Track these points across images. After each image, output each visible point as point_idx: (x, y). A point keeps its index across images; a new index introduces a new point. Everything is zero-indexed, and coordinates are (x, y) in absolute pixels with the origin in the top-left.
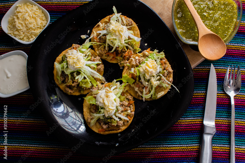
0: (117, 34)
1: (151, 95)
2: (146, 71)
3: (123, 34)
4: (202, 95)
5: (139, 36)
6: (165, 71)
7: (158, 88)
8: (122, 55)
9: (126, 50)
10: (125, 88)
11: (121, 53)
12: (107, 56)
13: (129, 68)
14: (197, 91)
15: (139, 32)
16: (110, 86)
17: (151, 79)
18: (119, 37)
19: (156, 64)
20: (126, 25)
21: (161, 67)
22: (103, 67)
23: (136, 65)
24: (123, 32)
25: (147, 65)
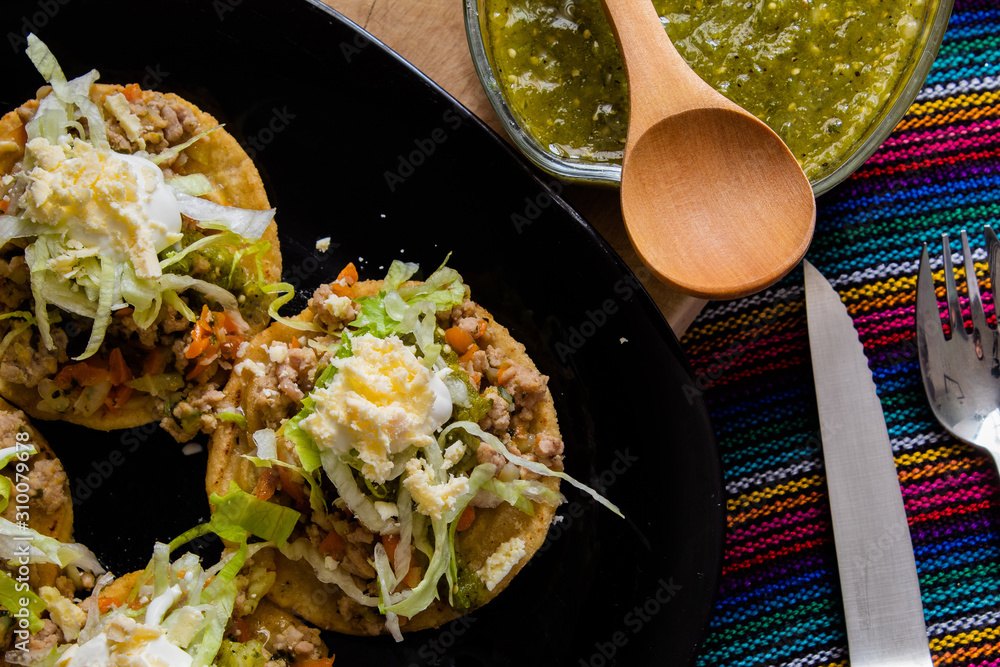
0: (96, 220)
1: (436, 580)
2: (354, 426)
3: (139, 210)
4: (795, 496)
5: (262, 196)
6: (491, 393)
7: (474, 523)
8: (174, 356)
9: (190, 315)
10: (245, 581)
11: (159, 344)
12: (67, 393)
13: (242, 439)
14: (755, 470)
15: (256, 171)
16: (138, 599)
17: (406, 474)
18: (118, 243)
19: (417, 363)
20: (148, 143)
21: (455, 376)
22: (61, 476)
23: (285, 402)
24: (133, 198)
25: (353, 384)
